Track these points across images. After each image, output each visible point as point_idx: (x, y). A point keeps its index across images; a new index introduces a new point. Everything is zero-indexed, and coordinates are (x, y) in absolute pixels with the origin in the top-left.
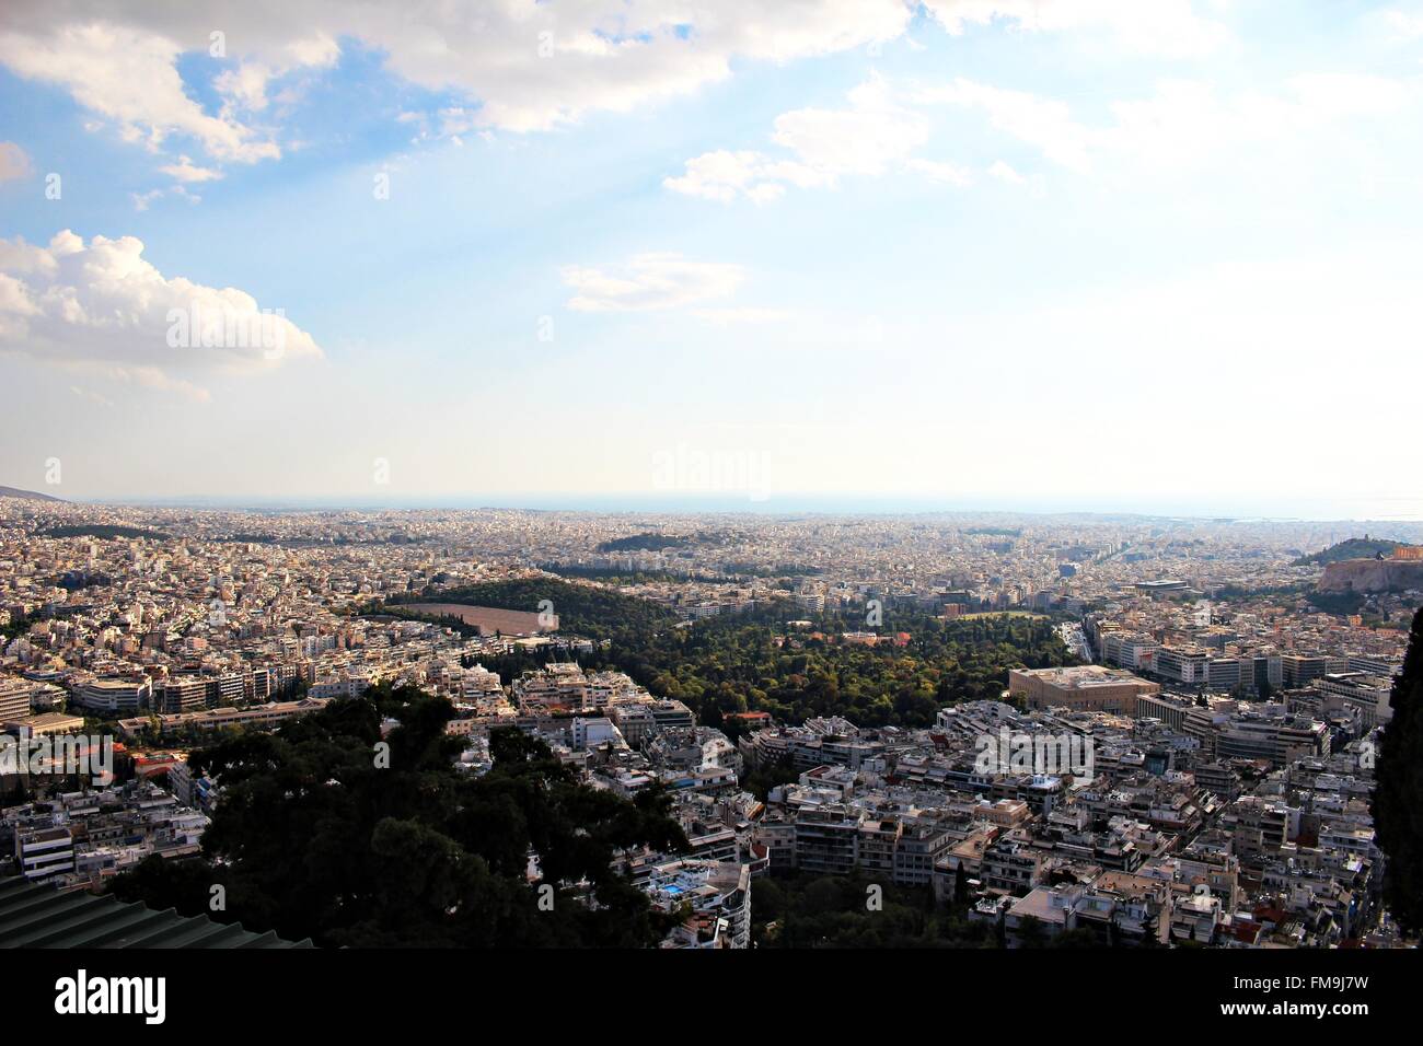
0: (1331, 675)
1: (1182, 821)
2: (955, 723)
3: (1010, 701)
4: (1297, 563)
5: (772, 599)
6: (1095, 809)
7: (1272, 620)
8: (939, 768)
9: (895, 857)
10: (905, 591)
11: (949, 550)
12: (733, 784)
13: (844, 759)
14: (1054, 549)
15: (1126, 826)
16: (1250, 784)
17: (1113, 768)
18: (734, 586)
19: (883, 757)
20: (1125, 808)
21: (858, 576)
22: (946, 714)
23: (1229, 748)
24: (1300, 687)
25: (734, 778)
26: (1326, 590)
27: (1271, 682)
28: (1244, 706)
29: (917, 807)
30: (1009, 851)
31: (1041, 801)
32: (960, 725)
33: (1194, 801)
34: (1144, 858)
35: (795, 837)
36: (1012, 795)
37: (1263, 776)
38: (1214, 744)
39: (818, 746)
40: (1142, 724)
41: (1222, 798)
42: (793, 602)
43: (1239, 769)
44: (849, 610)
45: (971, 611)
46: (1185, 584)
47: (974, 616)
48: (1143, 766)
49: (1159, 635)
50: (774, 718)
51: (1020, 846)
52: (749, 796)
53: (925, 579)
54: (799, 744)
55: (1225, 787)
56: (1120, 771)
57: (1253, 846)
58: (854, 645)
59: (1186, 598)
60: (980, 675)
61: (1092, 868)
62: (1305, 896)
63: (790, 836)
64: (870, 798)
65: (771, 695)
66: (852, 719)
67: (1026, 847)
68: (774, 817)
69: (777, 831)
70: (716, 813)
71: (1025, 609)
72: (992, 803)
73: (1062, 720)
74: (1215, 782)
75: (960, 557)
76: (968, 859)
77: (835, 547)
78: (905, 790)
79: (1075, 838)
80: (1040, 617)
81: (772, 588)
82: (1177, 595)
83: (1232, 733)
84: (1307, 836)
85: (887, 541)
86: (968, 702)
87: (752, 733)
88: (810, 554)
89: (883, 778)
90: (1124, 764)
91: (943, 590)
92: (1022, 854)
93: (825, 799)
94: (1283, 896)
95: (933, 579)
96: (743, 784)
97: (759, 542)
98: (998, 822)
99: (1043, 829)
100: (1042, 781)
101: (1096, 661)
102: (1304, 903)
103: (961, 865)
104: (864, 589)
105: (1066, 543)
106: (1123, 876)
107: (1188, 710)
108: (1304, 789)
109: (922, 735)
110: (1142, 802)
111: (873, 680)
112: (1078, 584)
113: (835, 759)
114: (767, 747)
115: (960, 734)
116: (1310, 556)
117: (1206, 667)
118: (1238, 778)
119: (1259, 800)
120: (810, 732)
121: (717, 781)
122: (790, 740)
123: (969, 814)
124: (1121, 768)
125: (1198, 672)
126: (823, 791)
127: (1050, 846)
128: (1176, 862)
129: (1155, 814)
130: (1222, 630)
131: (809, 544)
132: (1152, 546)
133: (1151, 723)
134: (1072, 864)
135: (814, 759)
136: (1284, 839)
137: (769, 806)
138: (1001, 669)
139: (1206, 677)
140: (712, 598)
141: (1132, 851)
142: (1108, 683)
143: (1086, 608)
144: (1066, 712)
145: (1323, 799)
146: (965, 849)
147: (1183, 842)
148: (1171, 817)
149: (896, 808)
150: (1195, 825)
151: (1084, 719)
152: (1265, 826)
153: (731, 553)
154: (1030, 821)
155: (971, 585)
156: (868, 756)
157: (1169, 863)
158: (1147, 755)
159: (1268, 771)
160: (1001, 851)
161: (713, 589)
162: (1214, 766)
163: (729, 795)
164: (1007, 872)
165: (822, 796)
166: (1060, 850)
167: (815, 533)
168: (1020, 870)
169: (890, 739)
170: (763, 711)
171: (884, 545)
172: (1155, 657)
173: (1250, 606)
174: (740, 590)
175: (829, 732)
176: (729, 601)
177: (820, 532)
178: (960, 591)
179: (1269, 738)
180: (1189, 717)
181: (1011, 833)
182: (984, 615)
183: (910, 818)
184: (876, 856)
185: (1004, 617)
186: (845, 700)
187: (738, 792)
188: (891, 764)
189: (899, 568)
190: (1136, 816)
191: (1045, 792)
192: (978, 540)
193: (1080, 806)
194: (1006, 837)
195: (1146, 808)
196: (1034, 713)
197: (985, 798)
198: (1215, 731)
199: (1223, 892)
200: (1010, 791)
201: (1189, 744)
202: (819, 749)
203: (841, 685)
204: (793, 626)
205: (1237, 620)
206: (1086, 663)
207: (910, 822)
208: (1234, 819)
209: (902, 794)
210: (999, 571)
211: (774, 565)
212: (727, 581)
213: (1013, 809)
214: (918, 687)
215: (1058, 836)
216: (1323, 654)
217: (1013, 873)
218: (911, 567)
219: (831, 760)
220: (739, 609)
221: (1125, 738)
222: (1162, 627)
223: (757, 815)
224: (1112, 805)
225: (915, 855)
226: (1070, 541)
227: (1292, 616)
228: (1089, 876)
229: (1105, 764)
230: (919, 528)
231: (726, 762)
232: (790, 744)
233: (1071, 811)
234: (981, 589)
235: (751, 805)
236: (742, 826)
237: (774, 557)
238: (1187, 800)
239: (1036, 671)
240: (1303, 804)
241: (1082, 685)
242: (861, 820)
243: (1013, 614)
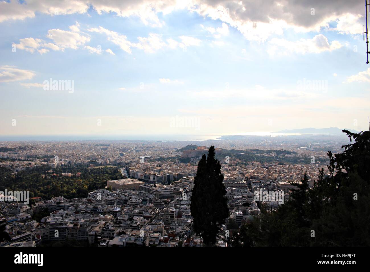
0: (184, 177)
1: (151, 216)
2: (93, 196)
3: (107, 189)
4: (176, 151)
5: (41, 165)
6: (130, 215)
7: (171, 165)
8: (89, 208)
9: (78, 233)
10: (79, 161)
11: (91, 150)
12: (30, 218)
13: (63, 208)
14: (118, 149)
15: (138, 218)
16: (166, 205)
17: (134, 204)
18: (30, 161)
19: (74, 207)
20: (137, 214)
21: (66, 158)
22: (91, 193)
23: (162, 197)
24: (177, 181)
25: (30, 217)
26: (183, 157)
27: (171, 180)
28: (165, 186)
29: (83, 219)
30: (108, 228)
31: (116, 214)
32: (94, 196)
33: (153, 210)
34: (142, 226)
35: (49, 231)
36: (109, 213)
37: (169, 203)
38: (158, 196)
39: (55, 205)
40: (141, 192)
41: (160, 209)
42: (48, 165)
43: (164, 201)
44: (64, 167)
45: (97, 166)
46: (150, 157)
47: (98, 167)
48: (141, 203)
49: (144, 170)
50: (42, 198)
51: (111, 226)
52: (35, 221)
53: (85, 158)
54: (50, 205)
55: (161, 206)
56: (136, 205)
57: (167, 220)
58: (65, 176)
59: (151, 160)
60: (100, 183)
61: (129, 230)
62: (179, 230)
63: (47, 231)
64: (70, 218)
65: (41, 192)
66: (65, 196)
67: (113, 227)
68: (43, 226)
69: (43, 230)
70: (25, 228)
71: (111, 165)
72: (104, 216)
73: (121, 193)
74: (158, 205)
75: (94, 152)
76: (98, 231)
77: (60, 150)
78: (80, 215)
79: (125, 223)
80: (115, 167)
81: (41, 162)
82: (149, 160)
83: (162, 193)
84: (179, 216)
85: (74, 148)
86: (96, 190)
87: (36, 203)
88: (52, 152)
89: (74, 212)
90: (137, 203)
91: (89, 161)
92: (112, 228)
93: (57, 220)
94: (174, 231)
95: (87, 158)
96: (33, 218)
97: (38, 149)
98: (105, 221)
99: (117, 221)
100: (116, 209)
101: (129, 177)
102: (179, 231)
103: (96, 233)
104: (68, 161)
105: (121, 148)
106: (137, 231)
107: (152, 188)
108: (179, 205)
109: (84, 200)
110: (141, 212)
111: (71, 186)
112: (124, 158)
113: (60, 208)
114: (40, 207)
115: (94, 199)
116: (179, 149)
117: (156, 177)
118: (164, 204)
119: (169, 208)
120: (53, 201)
121: (25, 218)
122: (47, 204)
123: (98, 220)
124: (136, 204)
125: (154, 179)
126: (57, 217)
127: (119, 225)
128: (150, 226)
129: (145, 215)
130: (159, 168)
131: (52, 149)
132: (143, 148)
133: (143, 192)
134: (125, 229)
135: (54, 209)
136: (174, 217)
137: (41, 224)
138: (105, 181)
139: (156, 180)
140: (23, 165)
141: (139, 224)
142: (132, 183)
143: (126, 164)
144: (122, 191)
145: (183, 207)
146: (97, 229)
147: (151, 221)
148: (148, 215)
149: (78, 220)
150: (154, 216)
151: (126, 192)
152: (170, 215)
153: (29, 152)
154: (114, 220)
155: (96, 159)
156: (70, 207)
157: (148, 226)
158: (142, 200)
159: (170, 201)
160: (106, 228)
161: (24, 163)
162: (158, 201)
163: (29, 222)
164: (108, 233)
165: (57, 219)
166: (121, 226)
167: (54, 146)
168: (111, 233)
169: (76, 201)
170: (39, 197)
171: (73, 149)
172: (144, 176)
173: (166, 162)
174: (32, 163)
175: (59, 201)
176: (28, 166)
177: (55, 146)
178: (94, 161)
179: (171, 193)
180: (152, 190)
181: (109, 223)
182: (100, 167)
183: (82, 222)
184: (73, 234)
185: (106, 167)
186: (63, 192)
187: (31, 220)
188: (76, 208)
189: (78, 155)
190: (140, 215)
191: (117, 212)
192: (99, 147)
193: (126, 214)
194: (107, 224)
195: (142, 213)
196: (114, 192)
197: (102, 215)
198: (158, 193)
199: (161, 232)
200: (108, 213)
201: (152, 196)
202: (56, 206)
203: (62, 187)
204: (48, 172)
205: (163, 165)
206: (127, 178)
207: (82, 223)
208: (163, 214)
209: (79, 216)
210: (104, 155)
211: (42, 155)
212: (28, 160)
213: (109, 217)
214: (83, 187)
215: (121, 223)
216: (182, 172)
217: (110, 234)
218: (81, 155)
219: (59, 209)
220: (31, 168)
221: (137, 196)
222: (145, 168)
223: (38, 226)
224: (134, 213)
225: (83, 232)
226: (122, 147)
227: (175, 164)
228: (129, 232)
229: (132, 203)
230: (83, 144)
231: (28, 212)
232: (47, 205)
233: (124, 216)
234: (99, 160)
235: (35, 223)
236: (33, 230)
237: (42, 153)
238: (152, 210)
239: (114, 181)
240: (178, 208)
241: (126, 184)
242: (68, 224)
243: (108, 166)
